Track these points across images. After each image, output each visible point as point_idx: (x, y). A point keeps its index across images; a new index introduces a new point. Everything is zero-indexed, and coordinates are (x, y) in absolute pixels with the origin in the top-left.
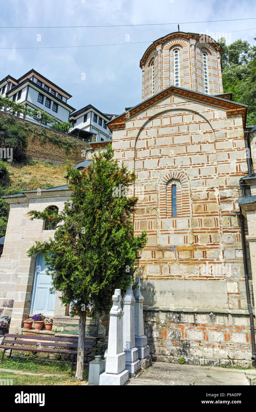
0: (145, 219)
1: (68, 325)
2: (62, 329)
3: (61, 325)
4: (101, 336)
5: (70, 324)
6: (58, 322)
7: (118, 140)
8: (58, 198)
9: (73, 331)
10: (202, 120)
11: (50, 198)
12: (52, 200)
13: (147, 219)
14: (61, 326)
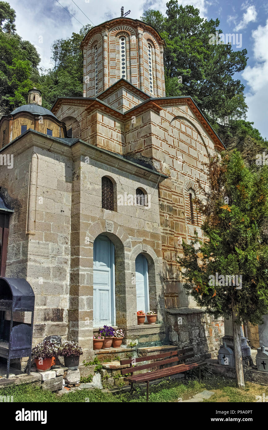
0: (178, 221)
1: (142, 336)
2: (137, 341)
3: (135, 337)
4: (176, 343)
5: (143, 334)
6: (132, 334)
7: (155, 125)
8: (115, 168)
9: (147, 342)
10: (201, 141)
11: (105, 165)
12: (108, 168)
13: (180, 221)
14: (135, 339)
